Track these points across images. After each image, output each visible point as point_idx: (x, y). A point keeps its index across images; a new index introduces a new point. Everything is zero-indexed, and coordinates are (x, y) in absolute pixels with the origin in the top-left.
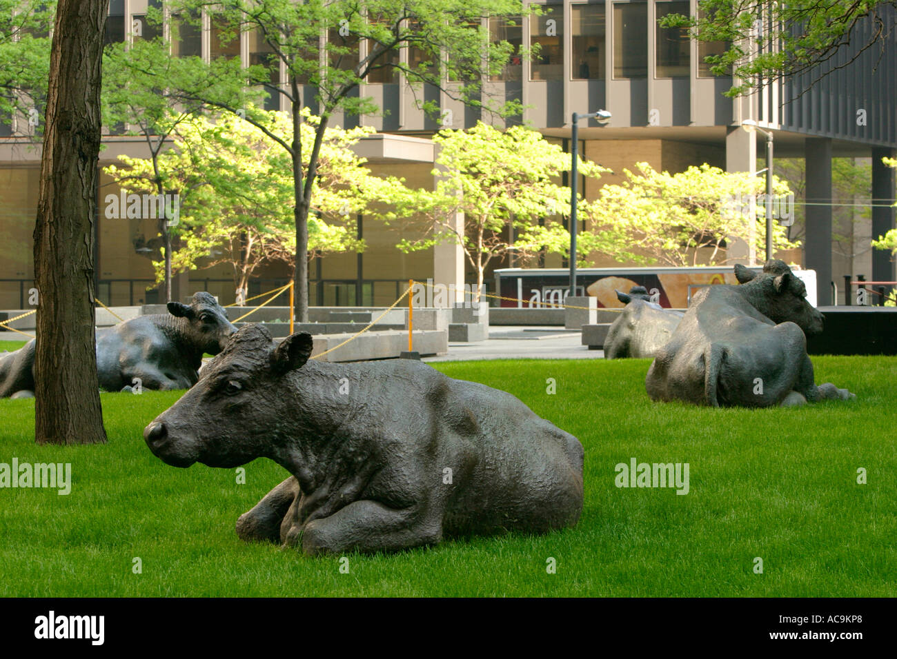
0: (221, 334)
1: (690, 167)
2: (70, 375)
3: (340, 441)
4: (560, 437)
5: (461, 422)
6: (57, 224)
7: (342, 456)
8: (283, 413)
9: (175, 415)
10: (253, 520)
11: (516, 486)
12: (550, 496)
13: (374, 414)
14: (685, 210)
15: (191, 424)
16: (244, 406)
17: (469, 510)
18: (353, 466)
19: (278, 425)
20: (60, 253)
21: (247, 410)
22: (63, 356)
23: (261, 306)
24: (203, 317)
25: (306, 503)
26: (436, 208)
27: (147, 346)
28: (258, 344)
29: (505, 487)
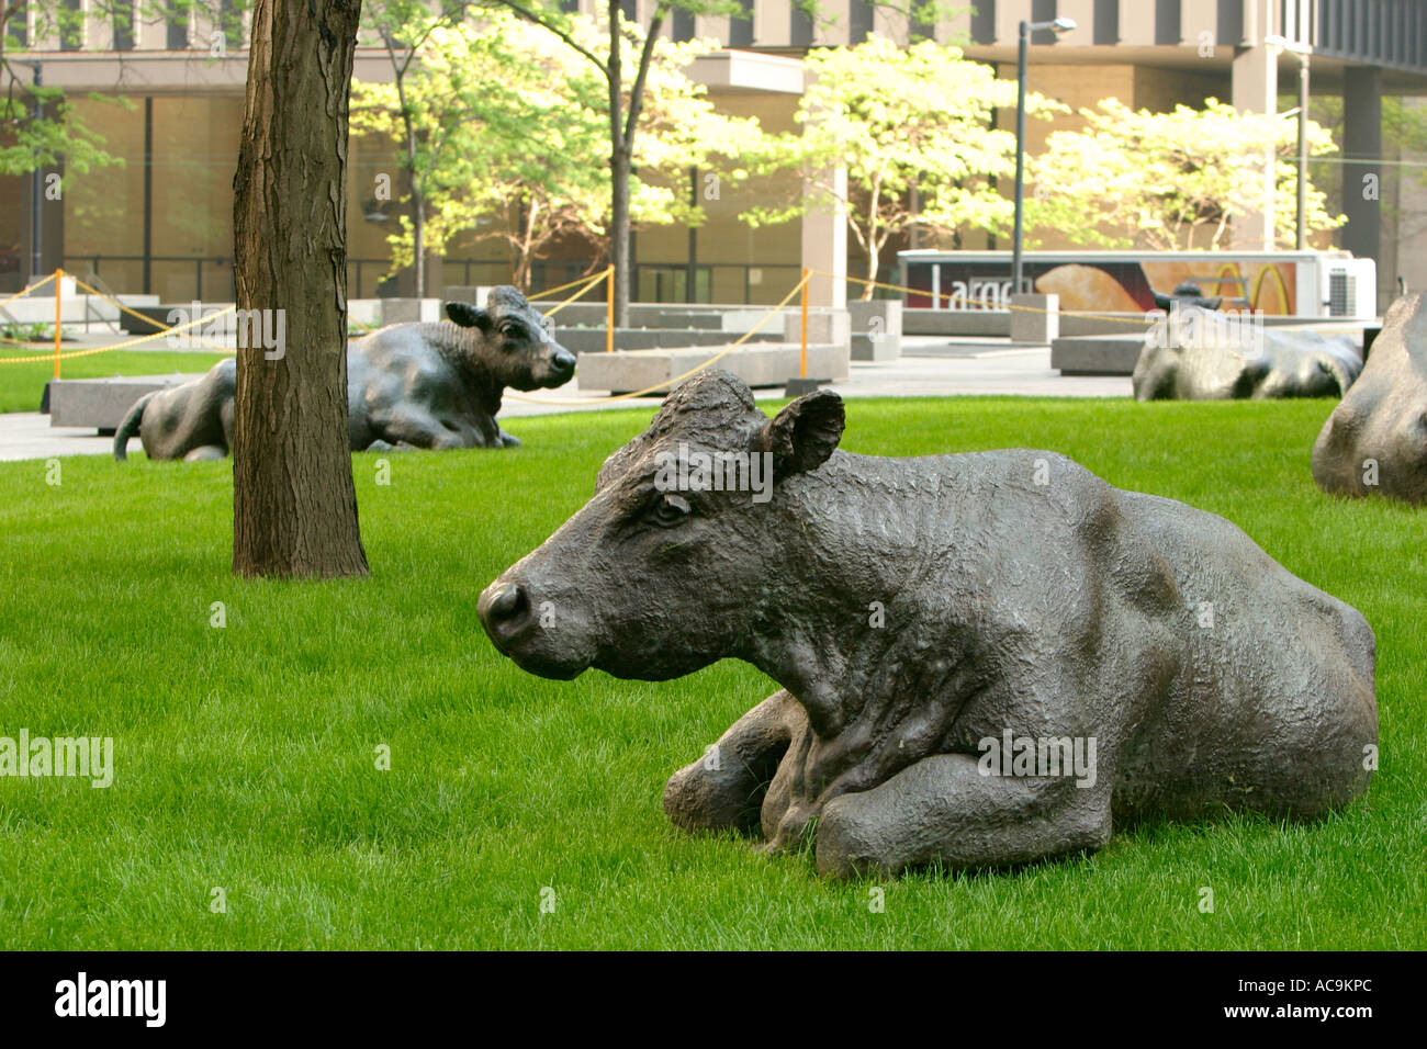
0: (535, 357)
1: (1179, 107)
2: (301, 446)
3: (897, 624)
4: (1329, 611)
5: (1147, 584)
6: (279, 161)
7: (901, 658)
8: (777, 564)
9: (547, 567)
10: (703, 784)
11: (1252, 717)
12: (1319, 737)
13: (972, 569)
14: (1177, 170)
15: (580, 587)
16: (696, 549)
17: (1158, 769)
18: (924, 680)
19: (766, 590)
20: (283, 218)
21: (701, 559)
22: (288, 410)
23: (568, 303)
24: (505, 328)
25: (823, 756)
26: (809, 160)
27: (412, 375)
28: (727, 416)
29: (1231, 721)
